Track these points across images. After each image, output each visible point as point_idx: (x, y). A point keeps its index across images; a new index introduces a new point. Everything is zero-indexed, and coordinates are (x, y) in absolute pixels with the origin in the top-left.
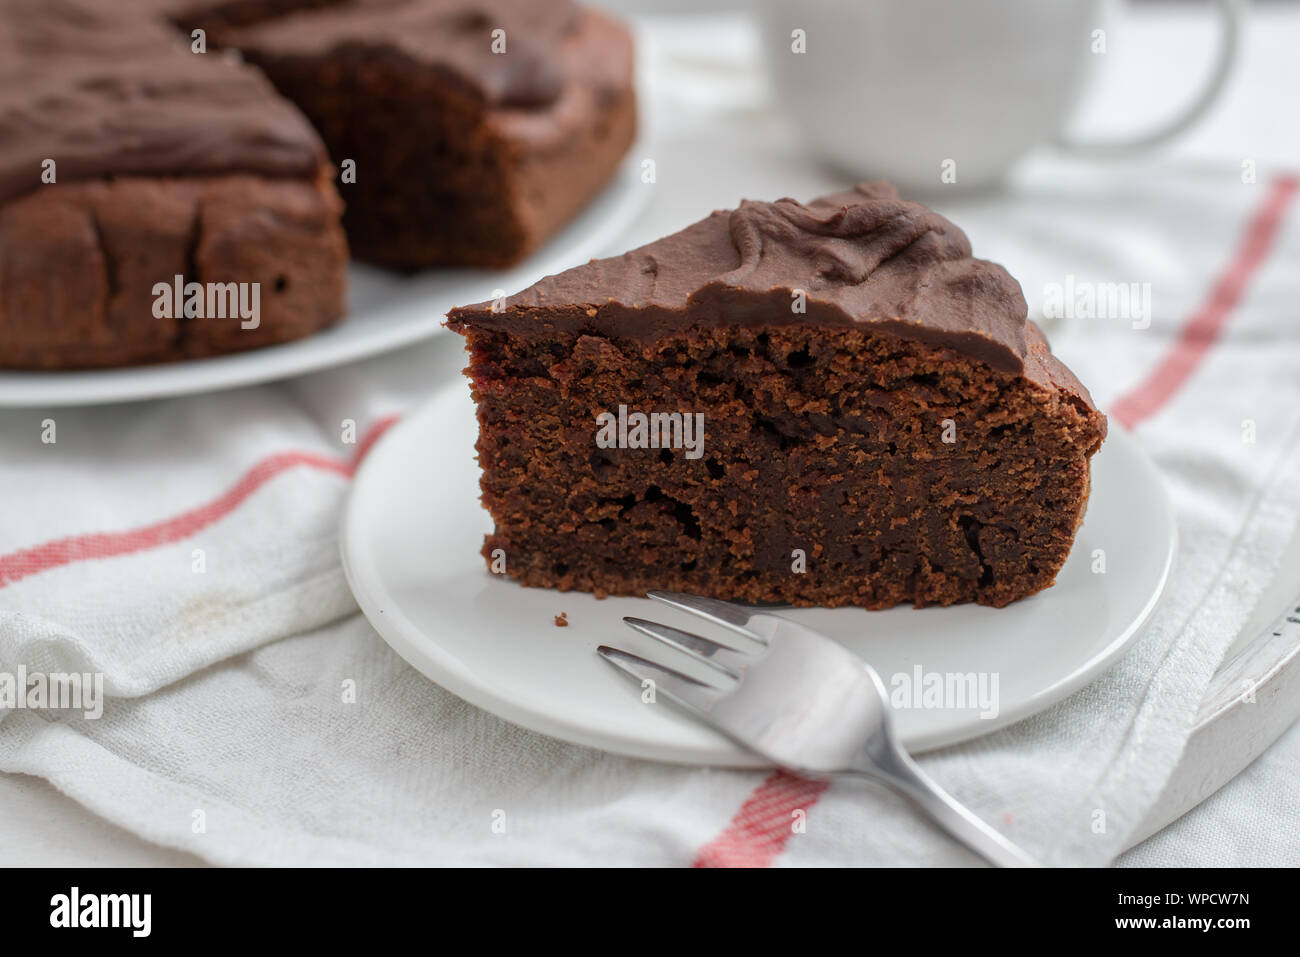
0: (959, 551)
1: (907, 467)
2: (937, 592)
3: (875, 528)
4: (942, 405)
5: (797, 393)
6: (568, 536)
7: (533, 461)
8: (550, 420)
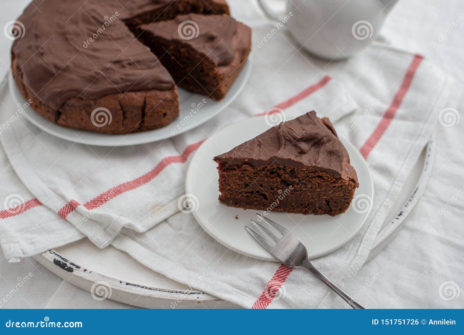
0: (325, 206)
1: (315, 191)
2: (319, 213)
3: (307, 201)
6: (238, 198)
7: (231, 185)
8: (236, 178)
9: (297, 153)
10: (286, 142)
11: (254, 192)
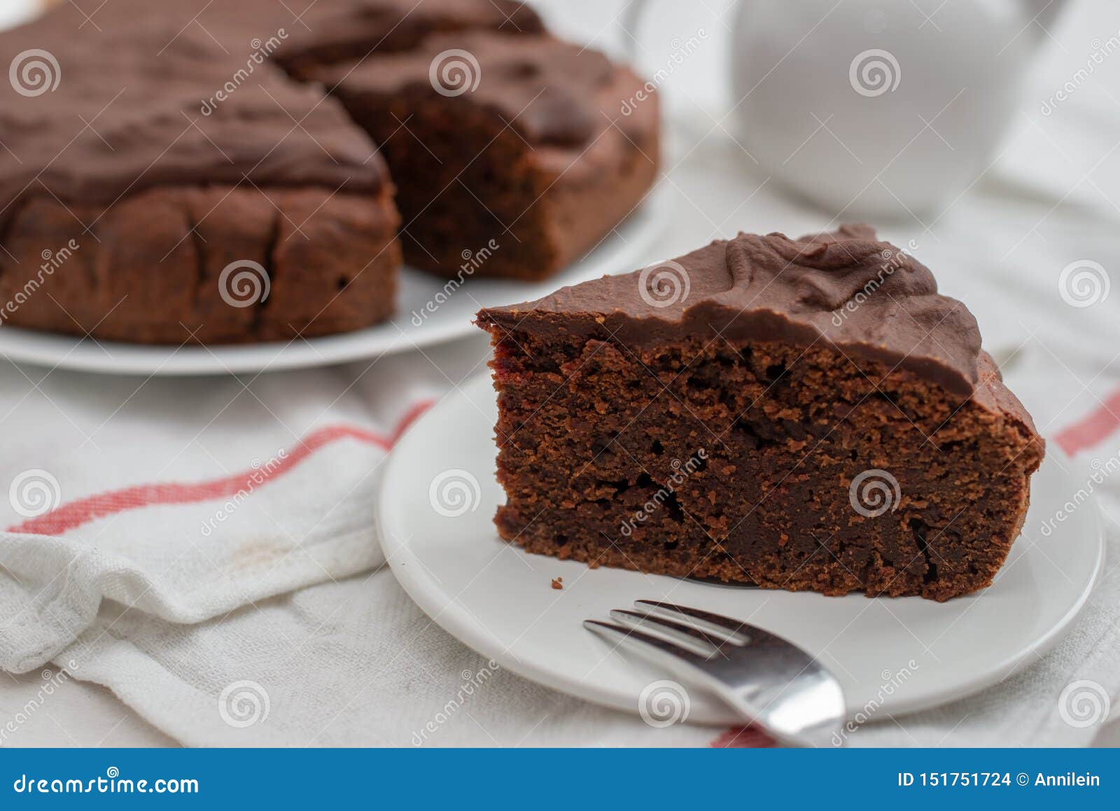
0: (908, 549)
3: (835, 523)
4: (900, 420)
5: (773, 401)
6: (569, 511)
8: (560, 410)
9: (797, 302)
10: (754, 270)
11: (631, 483)
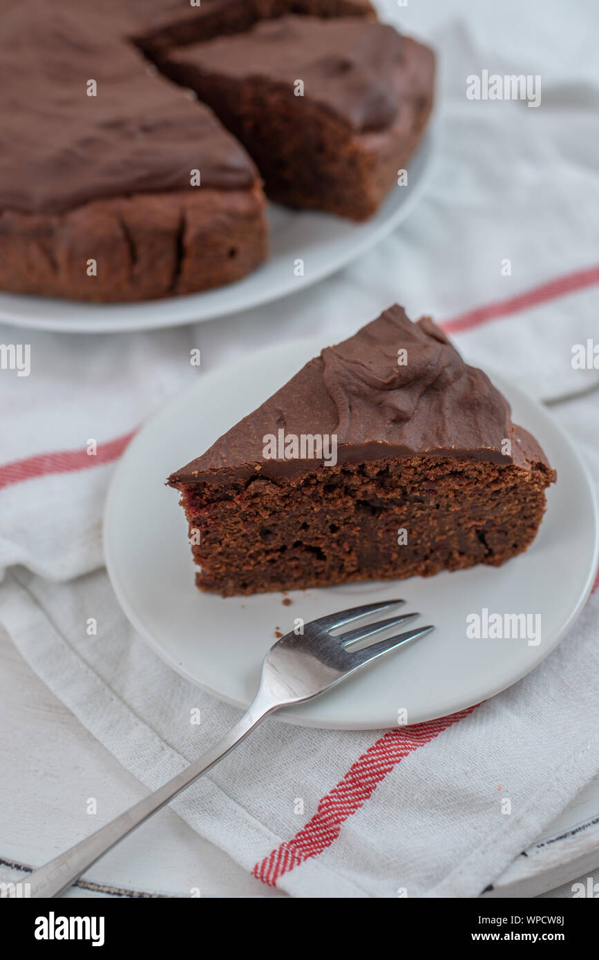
0: (474, 545)
1: (446, 513)
2: (462, 565)
3: (427, 542)
4: (467, 484)
5: (382, 489)
6: (249, 571)
7: (225, 539)
8: (235, 519)
9: (389, 424)
10: (350, 401)
11: (289, 547)
